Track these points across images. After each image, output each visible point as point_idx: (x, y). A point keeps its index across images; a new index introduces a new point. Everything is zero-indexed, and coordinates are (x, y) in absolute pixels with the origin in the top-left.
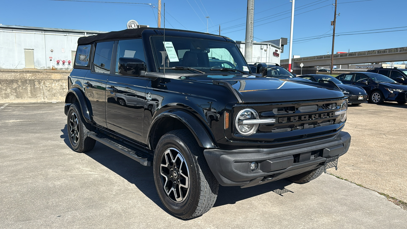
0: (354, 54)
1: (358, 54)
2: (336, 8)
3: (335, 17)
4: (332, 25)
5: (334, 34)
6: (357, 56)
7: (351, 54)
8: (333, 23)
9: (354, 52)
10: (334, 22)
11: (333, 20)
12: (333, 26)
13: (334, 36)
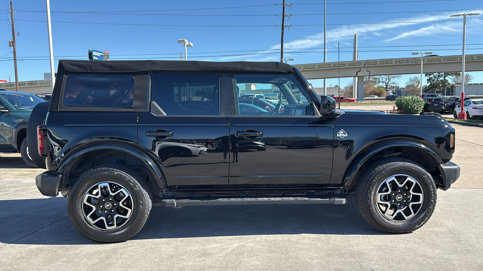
0: (34, 83)
1: (40, 83)
2: (14, 25)
3: (14, 36)
4: (10, 46)
5: (16, 57)
6: (39, 85)
7: (31, 83)
8: (13, 44)
9: (35, 81)
10: (13, 42)
11: (11, 40)
12: (13, 47)
13: (15, 60)
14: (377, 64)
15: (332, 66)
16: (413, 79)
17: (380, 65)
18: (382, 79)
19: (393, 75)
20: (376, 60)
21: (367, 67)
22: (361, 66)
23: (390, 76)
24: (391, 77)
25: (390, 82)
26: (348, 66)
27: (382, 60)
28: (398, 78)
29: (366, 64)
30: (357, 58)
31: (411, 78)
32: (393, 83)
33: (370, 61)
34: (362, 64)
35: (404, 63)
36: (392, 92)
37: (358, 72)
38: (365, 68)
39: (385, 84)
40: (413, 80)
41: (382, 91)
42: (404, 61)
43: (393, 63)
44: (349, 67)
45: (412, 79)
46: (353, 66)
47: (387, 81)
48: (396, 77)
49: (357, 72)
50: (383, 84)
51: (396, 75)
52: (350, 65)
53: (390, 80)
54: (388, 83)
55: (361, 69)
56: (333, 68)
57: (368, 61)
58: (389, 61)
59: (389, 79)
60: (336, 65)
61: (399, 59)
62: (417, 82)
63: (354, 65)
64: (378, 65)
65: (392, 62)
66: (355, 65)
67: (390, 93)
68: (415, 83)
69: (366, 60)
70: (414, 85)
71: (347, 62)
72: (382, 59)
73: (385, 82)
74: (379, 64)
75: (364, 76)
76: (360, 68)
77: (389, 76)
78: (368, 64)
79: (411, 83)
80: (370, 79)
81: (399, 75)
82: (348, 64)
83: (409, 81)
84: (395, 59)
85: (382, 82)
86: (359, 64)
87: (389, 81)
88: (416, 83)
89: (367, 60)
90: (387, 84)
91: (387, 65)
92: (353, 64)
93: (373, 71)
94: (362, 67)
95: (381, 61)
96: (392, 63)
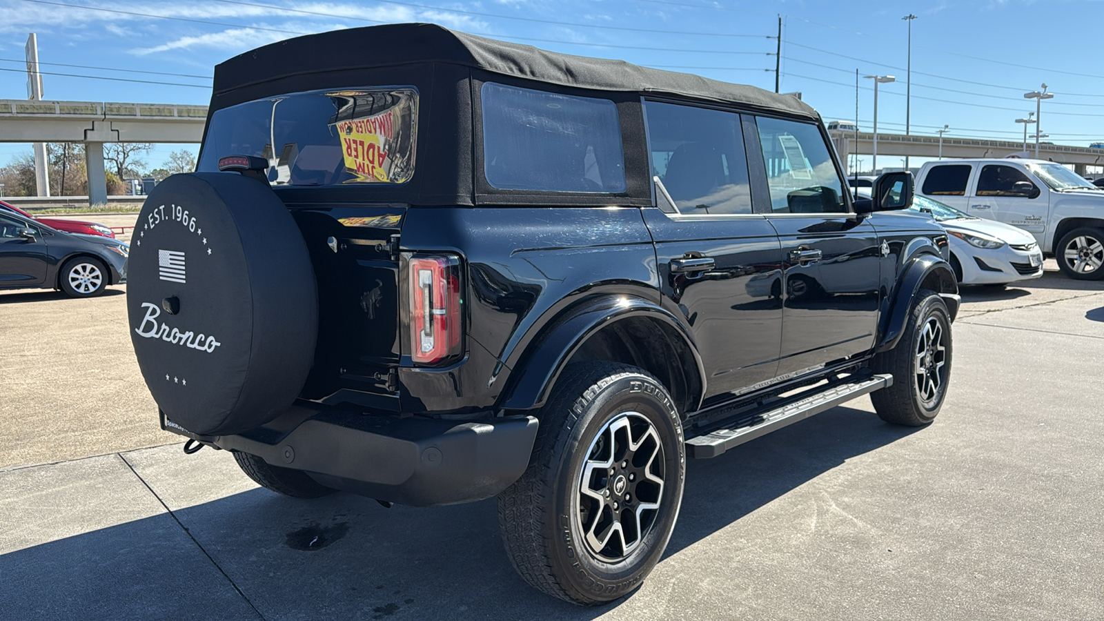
14: (136, 115)
15: (14, 111)
16: (179, 156)
17: (142, 118)
18: (108, 152)
19: (134, 144)
20: (133, 104)
21: (111, 121)
22: (95, 116)
23: (125, 144)
24: (129, 148)
25: (128, 160)
26: (61, 113)
27: (148, 107)
28: (147, 152)
29: (109, 113)
30: (42, 96)
31: (173, 153)
32: (135, 163)
33: (117, 106)
34: (99, 112)
35: (199, 117)
36: (139, 185)
37: (88, 132)
38: (104, 123)
39: (115, 164)
40: (179, 159)
41: (113, 181)
42: (198, 113)
43: (173, 116)
44: (62, 116)
45: (176, 154)
46: (74, 114)
47: (121, 156)
48: (139, 148)
49: (85, 131)
50: (109, 163)
51: (141, 145)
52: (67, 112)
53: (128, 156)
54: (124, 161)
55: (95, 123)
56: (19, 115)
57: (113, 106)
58: (164, 109)
59: (124, 154)
60: (28, 109)
61: (186, 106)
62: (188, 162)
63: (76, 112)
64: (139, 117)
65: (170, 112)
66: (80, 112)
67: (135, 185)
68: (184, 165)
69: (108, 103)
70: (182, 168)
71: (58, 103)
72: (147, 105)
73: (116, 159)
74: (141, 115)
75: (102, 143)
76: (93, 122)
77: (123, 147)
78: (113, 113)
79: (176, 165)
80: (73, 149)
81: (147, 144)
82: (60, 110)
83: (171, 159)
84: (178, 105)
85: (109, 159)
86: (90, 112)
87: (124, 158)
88: (187, 164)
89: (111, 104)
90: (121, 165)
91: (160, 120)
92: (74, 110)
93: (125, 131)
94: (98, 120)
95: (145, 109)
96: (171, 116)
